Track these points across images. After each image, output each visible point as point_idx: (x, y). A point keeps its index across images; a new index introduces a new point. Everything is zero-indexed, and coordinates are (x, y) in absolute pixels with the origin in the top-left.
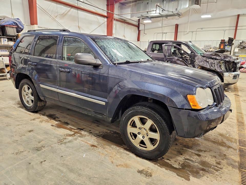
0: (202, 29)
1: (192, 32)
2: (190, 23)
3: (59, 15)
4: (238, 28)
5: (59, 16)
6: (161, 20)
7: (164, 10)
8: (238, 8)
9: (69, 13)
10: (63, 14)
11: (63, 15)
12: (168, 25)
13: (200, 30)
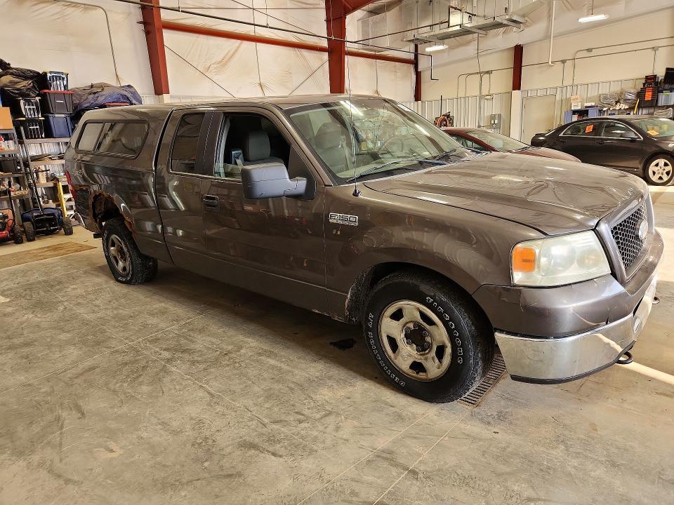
0: (590, 50)
1: (563, 62)
2: (554, 37)
3: (215, 63)
5: (215, 66)
6: (471, 41)
7: (475, 15)
11: (224, 63)
12: (495, 50)
13: (586, 54)
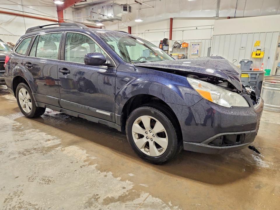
0: (149, 31)
1: (142, 33)
3: (4, 22)
4: (173, 30)
6: (117, 23)
8: (170, 12)
9: (15, 20)
10: (8, 21)
11: (8, 23)
13: (147, 32)
